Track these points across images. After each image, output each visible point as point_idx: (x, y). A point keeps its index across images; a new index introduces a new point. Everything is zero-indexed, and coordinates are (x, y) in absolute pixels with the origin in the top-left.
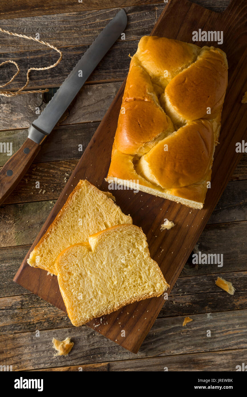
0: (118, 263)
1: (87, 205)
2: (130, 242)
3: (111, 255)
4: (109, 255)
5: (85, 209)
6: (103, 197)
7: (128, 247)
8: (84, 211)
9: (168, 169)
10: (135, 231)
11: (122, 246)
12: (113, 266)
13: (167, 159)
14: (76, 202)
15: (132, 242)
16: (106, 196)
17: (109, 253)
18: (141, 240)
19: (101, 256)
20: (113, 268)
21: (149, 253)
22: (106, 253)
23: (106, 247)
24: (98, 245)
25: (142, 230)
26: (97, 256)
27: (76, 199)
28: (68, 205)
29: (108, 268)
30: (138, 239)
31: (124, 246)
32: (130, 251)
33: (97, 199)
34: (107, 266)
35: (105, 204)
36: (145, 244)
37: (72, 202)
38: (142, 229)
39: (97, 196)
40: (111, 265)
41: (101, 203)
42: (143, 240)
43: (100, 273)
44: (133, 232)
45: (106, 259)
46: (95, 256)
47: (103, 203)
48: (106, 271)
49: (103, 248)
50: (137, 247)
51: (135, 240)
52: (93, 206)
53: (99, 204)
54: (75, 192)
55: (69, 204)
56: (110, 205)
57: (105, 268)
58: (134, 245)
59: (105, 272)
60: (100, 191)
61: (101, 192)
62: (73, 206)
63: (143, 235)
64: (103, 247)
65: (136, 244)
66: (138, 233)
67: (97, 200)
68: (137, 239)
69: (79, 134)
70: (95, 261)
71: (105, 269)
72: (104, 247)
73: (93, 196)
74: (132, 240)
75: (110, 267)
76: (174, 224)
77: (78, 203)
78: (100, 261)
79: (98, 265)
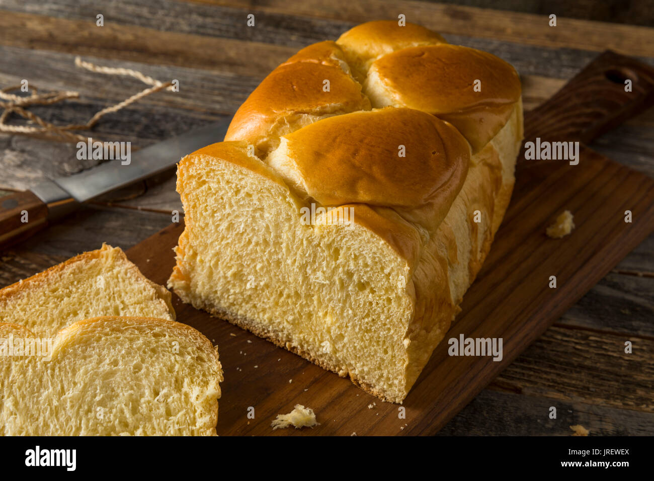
0: (111, 412)
1: (93, 294)
2: (171, 370)
3: (98, 382)
4: (92, 380)
5: (83, 299)
6: (145, 290)
7: (157, 383)
8: (80, 303)
10: (195, 348)
11: (143, 371)
12: (91, 415)
14: (68, 278)
15: (175, 373)
16: (152, 291)
17: (97, 374)
18: (204, 375)
19: (70, 375)
20: (88, 420)
21: (215, 418)
22: (86, 372)
23: (96, 357)
24: (73, 345)
25: (216, 353)
26: (57, 371)
27: (74, 273)
28: (43, 278)
29: (70, 412)
30: (197, 372)
31: (147, 375)
32: (163, 392)
33: (128, 290)
34: (72, 407)
35: (143, 305)
36: (213, 389)
37: (60, 276)
38: (218, 351)
39: (131, 284)
40: (86, 407)
41: (133, 300)
42: (210, 378)
43: (41, 419)
44: (190, 349)
45: (80, 387)
46: (53, 370)
47: (139, 303)
48: (62, 419)
49: (85, 358)
50: (186, 388)
51: (187, 371)
52: (109, 300)
53: (127, 302)
54: (77, 261)
55: (50, 277)
56: (155, 312)
57: (64, 409)
58: (178, 385)
59: (58, 420)
60: (143, 277)
61: (146, 280)
62: (57, 285)
63: (215, 366)
64: (87, 354)
65: (187, 381)
66: (204, 356)
67: (127, 293)
68: (194, 371)
70: (44, 380)
71: (63, 412)
72: (90, 356)
73: (120, 280)
74: (177, 367)
75: (81, 413)
77: (72, 283)
78: (59, 387)
79: (48, 396)
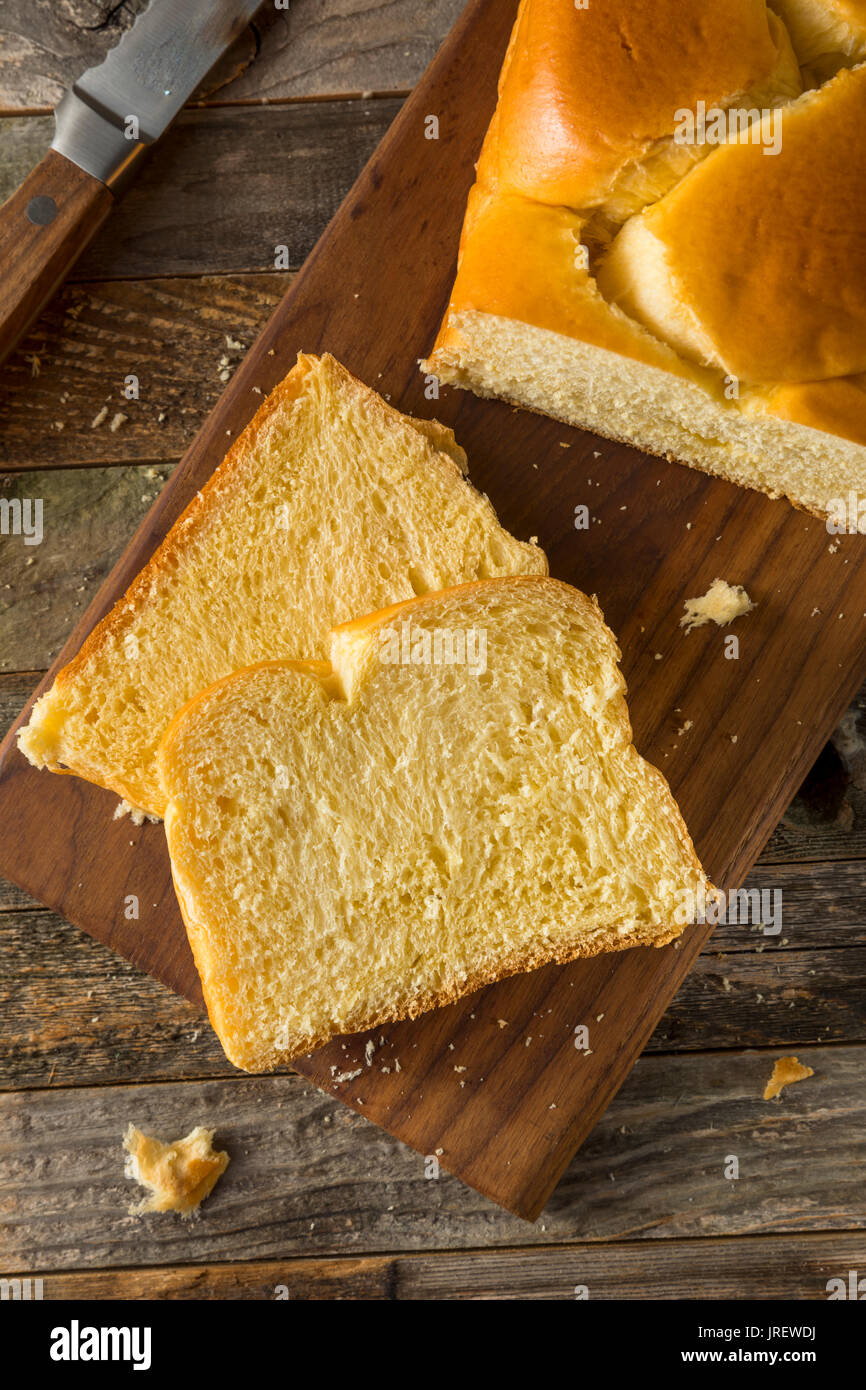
0: (473, 768)
1: (326, 479)
2: (537, 666)
3: (437, 724)
4: (427, 725)
5: (315, 499)
6: (408, 443)
7: (523, 692)
8: (313, 507)
9: (767, 276)
10: (562, 614)
11: (495, 683)
12: (446, 783)
13: (762, 229)
14: (272, 459)
15: (545, 668)
16: (422, 441)
17: (429, 713)
18: (590, 657)
19: (390, 726)
20: (445, 792)
21: (629, 729)
22: (414, 714)
23: (416, 682)
24: (375, 673)
25: (598, 611)
26: (368, 726)
27: (275, 446)
28: (232, 474)
29: (418, 789)
30: (578, 655)
31: (504, 685)
32: (536, 709)
33: (381, 452)
34: (415, 779)
35: (417, 478)
36: (611, 682)
37: (257, 458)
38: (600, 606)
39: (380, 437)
40: (435, 774)
41: (398, 473)
42: (601, 659)
43: (378, 814)
44: (554, 618)
45: (413, 742)
46: (361, 724)
47: (409, 475)
48: (409, 804)
49: (400, 689)
50: (568, 691)
51: (562, 658)
52: (358, 485)
53: (388, 479)
54: (271, 413)
55: (241, 466)
56: (442, 486)
57: (405, 785)
58: (554, 683)
59: (403, 807)
60: (396, 414)
61: (402, 418)
62: (260, 480)
63: (604, 636)
64: (401, 680)
65: (566, 677)
66: (580, 622)
67: (380, 459)
68: (570, 655)
69: (303, 153)
70: (356, 749)
71: (405, 792)
72: (408, 683)
73: (360, 433)
74: (545, 657)
75: (432, 785)
76: (752, 597)
77: (282, 467)
78: (383, 754)
79: (373, 773)
